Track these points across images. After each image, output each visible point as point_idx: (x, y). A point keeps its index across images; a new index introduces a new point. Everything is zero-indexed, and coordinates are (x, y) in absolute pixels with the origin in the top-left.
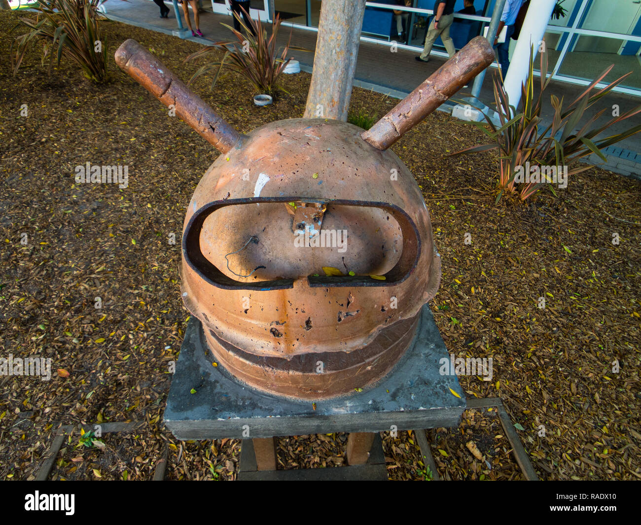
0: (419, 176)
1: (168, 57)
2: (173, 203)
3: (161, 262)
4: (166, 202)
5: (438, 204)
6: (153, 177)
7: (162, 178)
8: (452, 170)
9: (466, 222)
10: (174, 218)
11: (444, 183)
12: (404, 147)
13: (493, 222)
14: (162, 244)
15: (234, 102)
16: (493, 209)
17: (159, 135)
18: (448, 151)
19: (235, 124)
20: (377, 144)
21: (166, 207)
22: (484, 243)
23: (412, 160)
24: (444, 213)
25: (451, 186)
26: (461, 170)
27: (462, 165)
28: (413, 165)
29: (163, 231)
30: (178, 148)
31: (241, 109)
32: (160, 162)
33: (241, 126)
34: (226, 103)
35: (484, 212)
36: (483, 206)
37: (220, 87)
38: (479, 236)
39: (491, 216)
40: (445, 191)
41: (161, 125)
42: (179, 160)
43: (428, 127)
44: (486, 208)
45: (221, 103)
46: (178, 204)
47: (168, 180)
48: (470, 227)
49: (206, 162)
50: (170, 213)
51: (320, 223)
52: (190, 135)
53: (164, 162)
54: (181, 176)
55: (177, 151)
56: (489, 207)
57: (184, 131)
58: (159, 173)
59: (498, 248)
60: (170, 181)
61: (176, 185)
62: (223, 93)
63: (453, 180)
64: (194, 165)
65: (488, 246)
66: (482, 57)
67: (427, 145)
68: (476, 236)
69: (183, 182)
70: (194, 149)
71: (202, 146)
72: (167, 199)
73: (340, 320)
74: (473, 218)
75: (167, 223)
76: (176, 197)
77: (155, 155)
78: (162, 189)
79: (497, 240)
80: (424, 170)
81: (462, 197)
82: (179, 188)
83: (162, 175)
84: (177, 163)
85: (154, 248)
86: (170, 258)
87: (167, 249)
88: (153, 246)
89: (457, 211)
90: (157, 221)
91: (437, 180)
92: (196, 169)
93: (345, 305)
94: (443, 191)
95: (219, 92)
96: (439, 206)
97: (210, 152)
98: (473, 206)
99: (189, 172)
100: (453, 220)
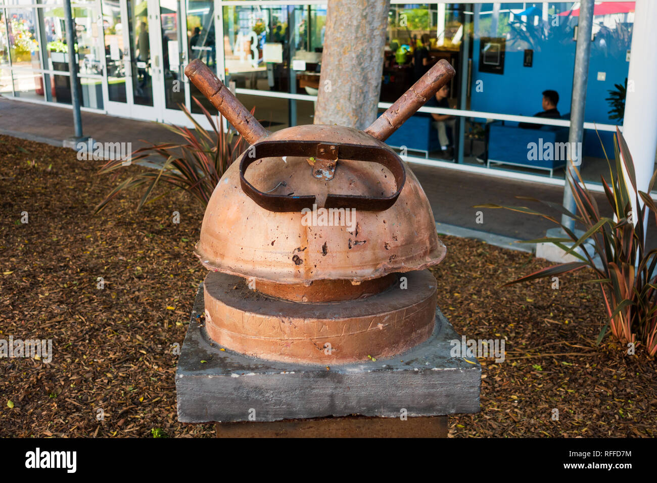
0: (481, 330)
1: (57, 174)
2: (75, 355)
3: (56, 431)
4: (64, 353)
5: (514, 364)
6: (44, 321)
7: (59, 322)
8: (537, 323)
9: (560, 386)
10: (78, 373)
11: (523, 338)
12: (456, 294)
13: (606, 385)
14: (58, 406)
15: (172, 231)
16: (605, 369)
17: (51, 269)
18: (529, 300)
19: (175, 259)
20: (377, 134)
21: (65, 360)
22: (592, 412)
23: (469, 310)
24: (524, 376)
25: (535, 341)
26: (552, 324)
27: (554, 318)
28: (471, 316)
29: (60, 391)
30: (82, 286)
31: (185, 240)
32: (54, 303)
33: (186, 262)
34: (159, 232)
35: (591, 374)
36: (588, 366)
37: (147, 214)
38: (583, 404)
39: (603, 379)
40: (526, 348)
41: (54, 257)
42: (86, 300)
43: (495, 271)
44: (593, 369)
45: (152, 233)
46: (85, 357)
47: (69, 326)
48: (567, 392)
49: (130, 305)
50: (73, 366)
51: (333, 171)
52: (103, 271)
53: (62, 303)
54: (88, 320)
55: (81, 289)
56: (599, 367)
57: (92, 266)
58: (52, 316)
59: (615, 418)
60: (72, 327)
61: (82, 331)
62: (153, 221)
63: (538, 335)
64: (110, 308)
65: (597, 415)
66: (444, 71)
67: (495, 293)
68: (577, 404)
69: (93, 328)
70: (110, 288)
71: (122, 285)
72: (66, 350)
73: (350, 248)
74: (571, 381)
75: (67, 379)
76: (82, 348)
77: (45, 293)
78: (59, 336)
79: (612, 408)
80: (490, 324)
81: (554, 355)
82: (87, 336)
83: (58, 319)
84: (83, 303)
85: (44, 413)
86: (72, 425)
87: (68, 414)
88: (43, 410)
89: (546, 373)
90: (51, 377)
91: (513, 335)
92: (114, 313)
93: (354, 234)
94: (522, 349)
95: (146, 219)
96: (515, 367)
97: (137, 293)
98: (573, 366)
99: (104, 316)
100: (539, 384)
